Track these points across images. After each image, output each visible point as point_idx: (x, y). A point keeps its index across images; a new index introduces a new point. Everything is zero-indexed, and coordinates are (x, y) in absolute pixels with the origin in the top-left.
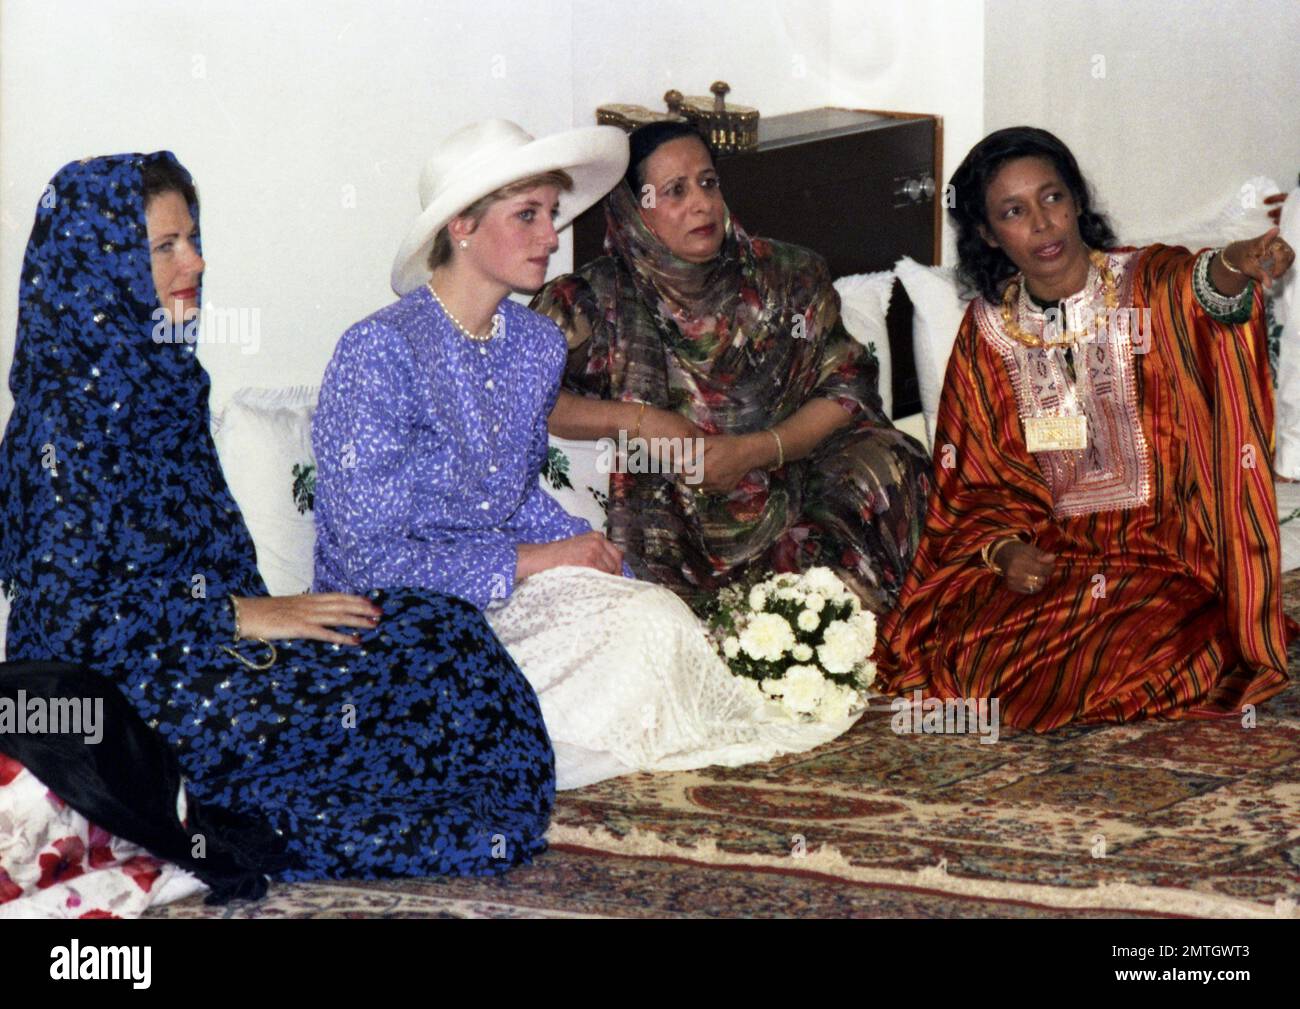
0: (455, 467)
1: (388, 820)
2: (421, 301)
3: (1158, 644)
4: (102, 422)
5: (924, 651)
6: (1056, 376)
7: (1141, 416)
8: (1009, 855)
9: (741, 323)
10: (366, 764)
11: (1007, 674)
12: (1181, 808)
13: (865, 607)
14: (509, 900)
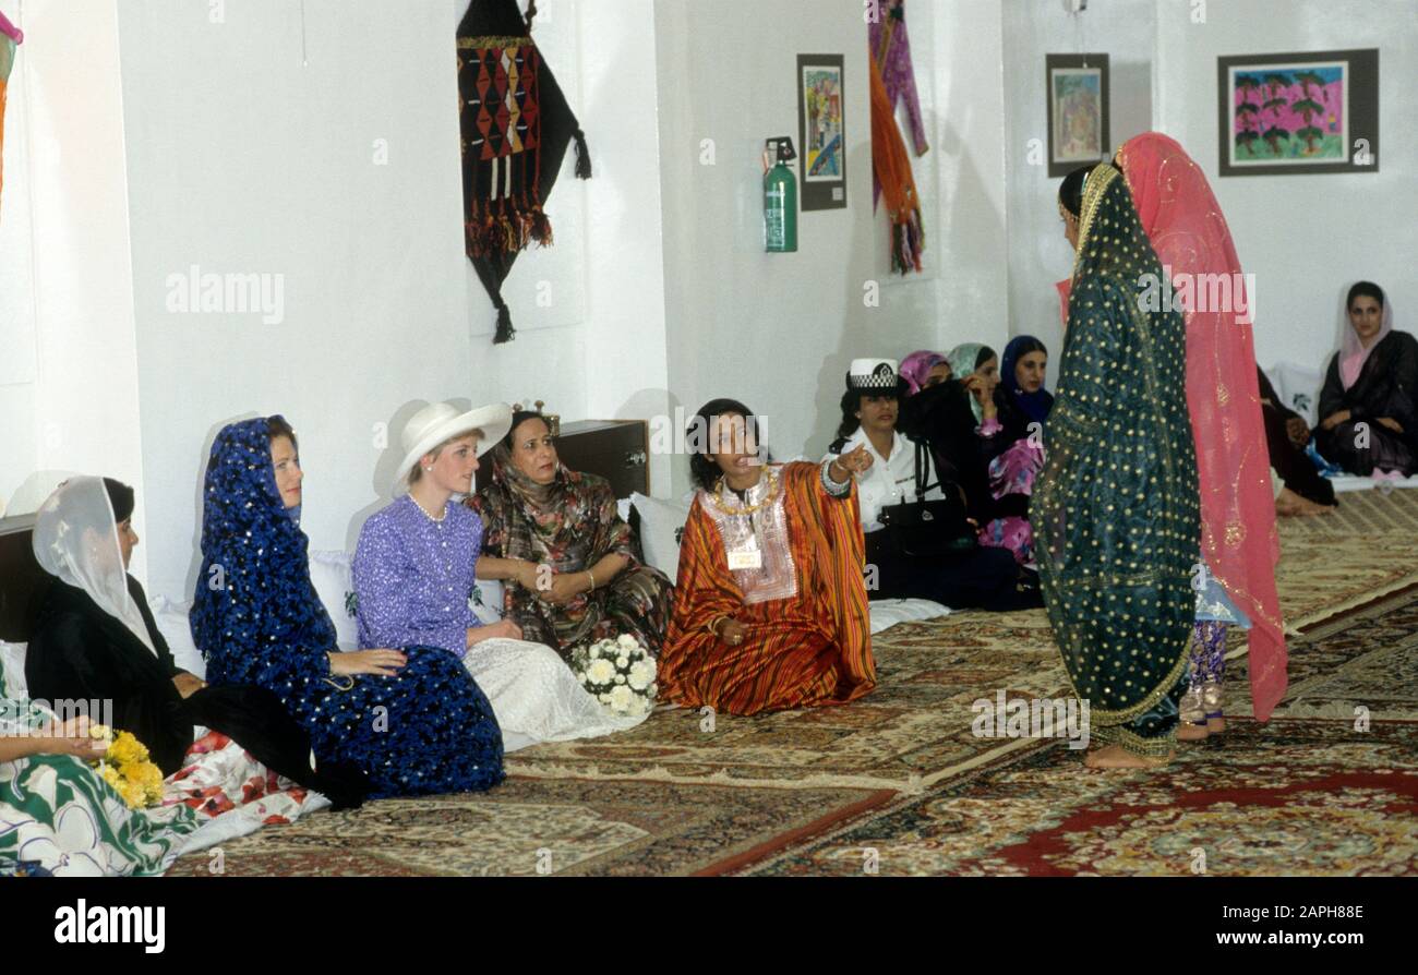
0: (431, 589)
1: (425, 763)
2: (405, 502)
3: (806, 667)
4: (255, 559)
5: (679, 678)
6: (744, 530)
7: (791, 549)
8: (752, 768)
9: (568, 515)
10: (407, 737)
11: (728, 686)
12: (835, 744)
13: (649, 655)
14: (494, 800)
